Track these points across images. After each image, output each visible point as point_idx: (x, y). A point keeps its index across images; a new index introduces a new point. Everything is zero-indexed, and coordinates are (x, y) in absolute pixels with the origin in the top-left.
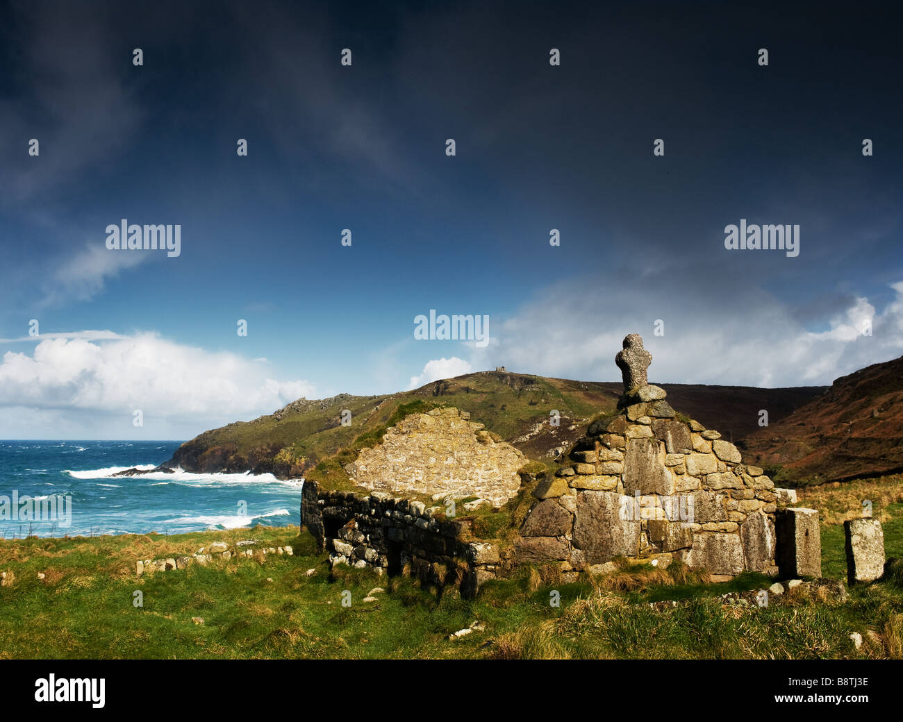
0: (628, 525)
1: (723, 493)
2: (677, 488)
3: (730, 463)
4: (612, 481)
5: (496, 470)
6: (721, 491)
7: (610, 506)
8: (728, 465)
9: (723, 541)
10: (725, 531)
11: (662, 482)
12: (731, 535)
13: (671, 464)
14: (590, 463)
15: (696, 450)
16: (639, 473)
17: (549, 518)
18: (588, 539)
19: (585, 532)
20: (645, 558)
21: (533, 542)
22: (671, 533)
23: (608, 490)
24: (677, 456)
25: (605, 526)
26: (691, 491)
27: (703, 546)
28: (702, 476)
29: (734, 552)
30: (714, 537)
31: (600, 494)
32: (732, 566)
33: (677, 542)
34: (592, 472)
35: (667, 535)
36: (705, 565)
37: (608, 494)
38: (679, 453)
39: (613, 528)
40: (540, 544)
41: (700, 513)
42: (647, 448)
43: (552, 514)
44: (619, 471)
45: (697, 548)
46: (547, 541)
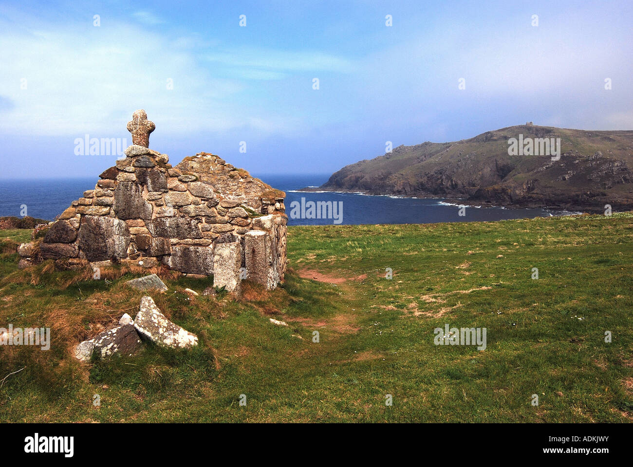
0: (119, 237)
1: (197, 219)
2: (158, 215)
3: (203, 199)
4: (106, 210)
5: (243, 196)
6: (195, 218)
7: (104, 226)
8: (202, 200)
9: (196, 252)
10: (200, 245)
11: (144, 211)
12: (204, 248)
13: (151, 199)
14: (88, 198)
15: (171, 189)
16: (125, 205)
17: (62, 232)
18: (88, 246)
19: (86, 241)
20: (134, 259)
21: (53, 246)
22: (154, 244)
23: (103, 215)
24: (155, 193)
25: (101, 238)
26: (170, 217)
27: (179, 254)
28: (178, 207)
29: (207, 260)
30: (188, 249)
31: (96, 217)
32: (204, 268)
33: (158, 250)
34: (89, 204)
35: (150, 245)
36: (181, 266)
37: (102, 218)
38: (156, 191)
39: (107, 239)
40: (56, 247)
41: (178, 232)
42: (131, 187)
43: (63, 229)
44: (109, 203)
45: (175, 255)
46: (62, 246)
